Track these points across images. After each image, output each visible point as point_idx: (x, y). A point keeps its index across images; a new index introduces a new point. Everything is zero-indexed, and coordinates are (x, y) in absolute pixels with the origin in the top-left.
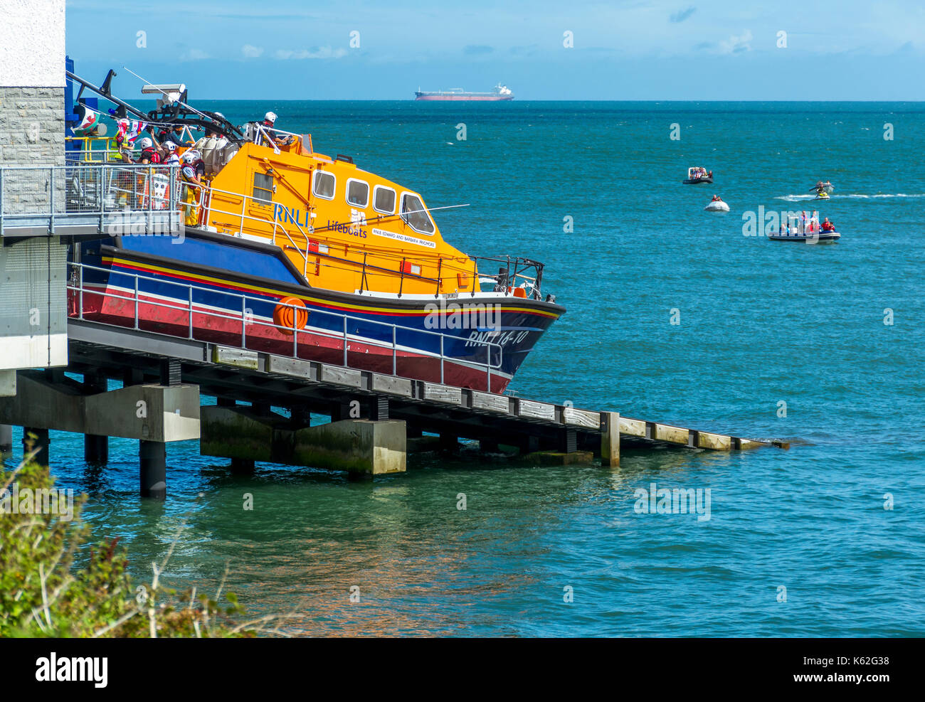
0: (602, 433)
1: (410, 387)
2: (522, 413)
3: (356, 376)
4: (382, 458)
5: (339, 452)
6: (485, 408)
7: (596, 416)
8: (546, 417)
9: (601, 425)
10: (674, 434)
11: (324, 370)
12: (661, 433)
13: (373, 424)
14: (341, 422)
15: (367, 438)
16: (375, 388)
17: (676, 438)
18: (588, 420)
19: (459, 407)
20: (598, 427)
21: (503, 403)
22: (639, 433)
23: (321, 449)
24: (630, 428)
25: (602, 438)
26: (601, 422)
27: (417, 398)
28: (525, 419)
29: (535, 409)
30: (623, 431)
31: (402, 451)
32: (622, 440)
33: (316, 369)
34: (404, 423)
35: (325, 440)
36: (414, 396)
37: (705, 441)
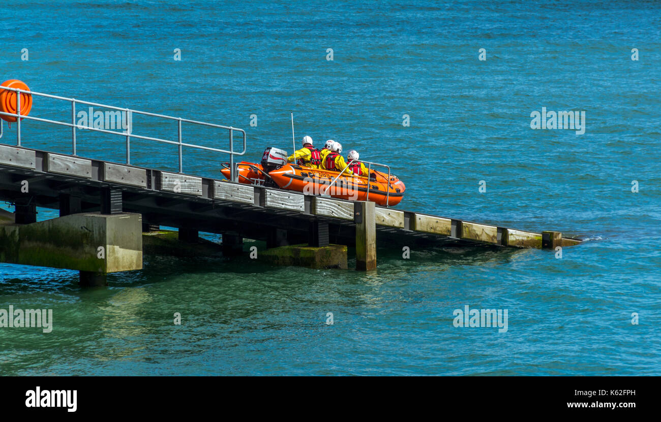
0: (357, 225)
1: (146, 177)
2: (269, 204)
3: (86, 166)
4: (116, 255)
5: (69, 249)
6: (228, 199)
7: (350, 206)
8: (295, 208)
9: (355, 216)
10: (435, 225)
11: (51, 159)
12: (421, 224)
13: (105, 218)
14: (70, 216)
15: (99, 233)
16: (107, 179)
17: (438, 229)
18: (341, 210)
19: (199, 199)
20: (352, 218)
21: (248, 193)
22: (397, 224)
23: (49, 246)
24: (387, 218)
25: (357, 230)
26: (355, 213)
27: (153, 189)
28: (272, 210)
29: (282, 199)
30: (379, 222)
31: (138, 249)
32: (378, 232)
33: (41, 159)
34: (139, 217)
35: (53, 236)
36: (149, 186)
37: (469, 232)
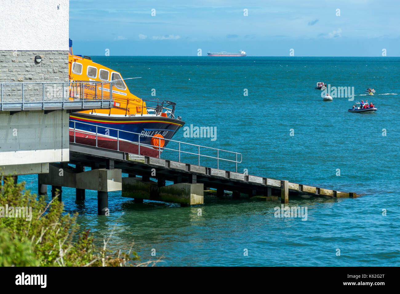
0: (282, 189)
1: (205, 170)
2: (250, 181)
3: (184, 166)
4: (194, 198)
5: (177, 196)
6: (235, 179)
7: (280, 182)
8: (259, 182)
9: (281, 185)
10: (310, 189)
11: (171, 163)
12: (305, 189)
13: (190, 185)
14: (178, 184)
15: (188, 190)
16: (191, 171)
17: (311, 191)
18: (276, 183)
19: (224, 178)
20: (280, 186)
21: (242, 177)
22: (296, 189)
23: (170, 195)
24: (293, 187)
25: (282, 191)
26: (281, 184)
27: (208, 174)
28: (251, 183)
29: (254, 179)
30: (289, 188)
31: (202, 195)
32: (289, 191)
33: (168, 163)
34: (203, 185)
35: (172, 191)
36: (206, 174)
37: (323, 192)
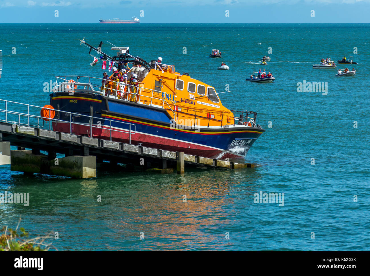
1: (98, 142)
2: (144, 152)
3: (75, 138)
4: (86, 172)
5: (68, 169)
6: (129, 150)
7: (175, 154)
8: (154, 154)
9: (177, 157)
10: (206, 161)
11: (62, 135)
12: (201, 160)
13: (82, 157)
14: (69, 157)
15: (80, 163)
16: (83, 143)
17: (208, 162)
18: (171, 155)
19: (118, 150)
20: (175, 158)
21: (136, 149)
22: (192, 161)
23: (61, 168)
24: (189, 158)
25: (177, 162)
27: (101, 146)
28: (145, 155)
29: (149, 151)
30: (186, 160)
31: (94, 168)
32: (185, 164)
33: (58, 135)
34: (95, 157)
35: (63, 164)
36: (99, 146)
37: (220, 163)
